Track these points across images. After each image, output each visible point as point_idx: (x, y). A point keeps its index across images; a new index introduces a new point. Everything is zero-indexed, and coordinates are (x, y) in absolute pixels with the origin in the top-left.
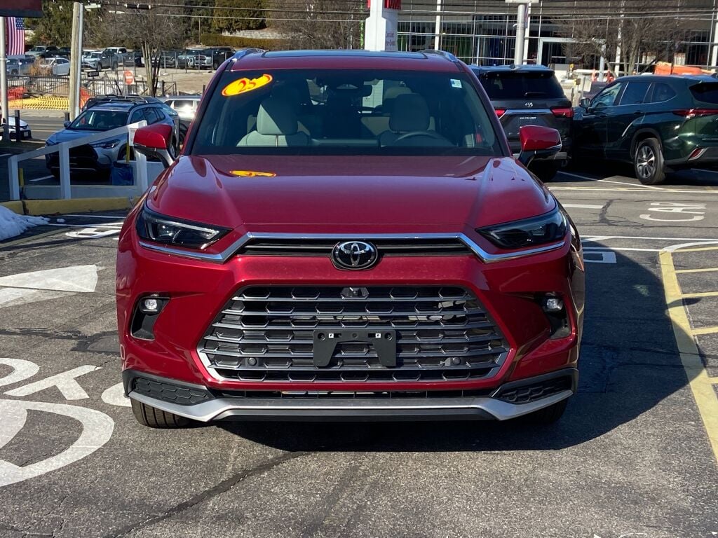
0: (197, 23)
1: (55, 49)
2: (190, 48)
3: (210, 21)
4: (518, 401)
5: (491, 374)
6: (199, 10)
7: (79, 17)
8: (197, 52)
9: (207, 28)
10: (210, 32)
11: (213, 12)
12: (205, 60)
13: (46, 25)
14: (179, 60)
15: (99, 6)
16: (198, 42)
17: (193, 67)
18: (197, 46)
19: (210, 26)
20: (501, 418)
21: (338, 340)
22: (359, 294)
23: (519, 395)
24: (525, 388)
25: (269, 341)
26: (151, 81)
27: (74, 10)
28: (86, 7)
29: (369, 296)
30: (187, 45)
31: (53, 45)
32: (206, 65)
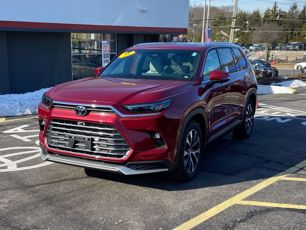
0: (295, 34)
1: (244, 44)
2: (291, 43)
3: (300, 33)
4: (137, 169)
5: (124, 158)
6: (297, 29)
7: (232, 33)
8: (294, 45)
9: (299, 35)
10: (300, 37)
11: (302, 30)
12: (296, 47)
13: (242, 37)
14: (286, 47)
15: (239, 29)
16: (295, 41)
17: (291, 50)
18: (295, 42)
19: (300, 35)
20: (125, 174)
21: (75, 139)
22: (82, 124)
23: (138, 167)
24: (141, 165)
25: (59, 137)
26: (267, 55)
27: (231, 31)
28: (235, 30)
29: (85, 125)
30: (291, 42)
31: (244, 43)
32: (296, 49)
